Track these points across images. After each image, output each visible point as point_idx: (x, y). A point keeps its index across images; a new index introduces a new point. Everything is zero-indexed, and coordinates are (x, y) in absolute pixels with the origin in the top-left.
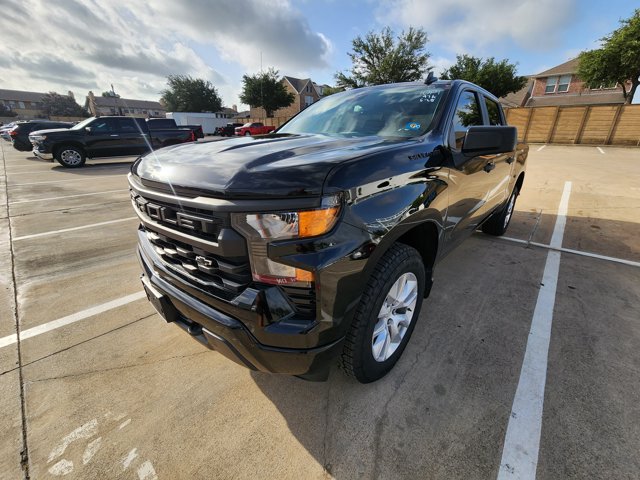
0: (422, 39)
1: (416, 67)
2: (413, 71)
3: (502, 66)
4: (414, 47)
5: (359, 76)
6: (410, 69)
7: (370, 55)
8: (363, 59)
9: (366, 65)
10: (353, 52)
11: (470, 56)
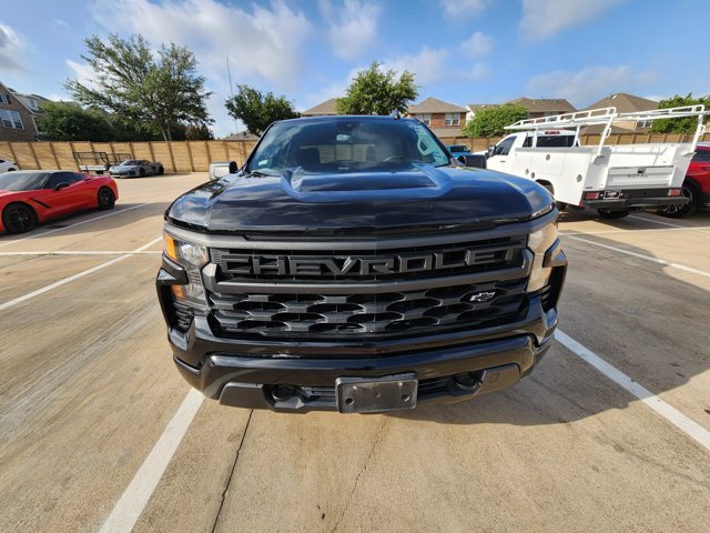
0: (190, 59)
1: (193, 91)
2: (188, 94)
3: (281, 102)
4: (182, 67)
5: (113, 91)
6: (184, 91)
7: (121, 65)
8: (112, 69)
9: (118, 77)
10: (93, 57)
11: (250, 87)
